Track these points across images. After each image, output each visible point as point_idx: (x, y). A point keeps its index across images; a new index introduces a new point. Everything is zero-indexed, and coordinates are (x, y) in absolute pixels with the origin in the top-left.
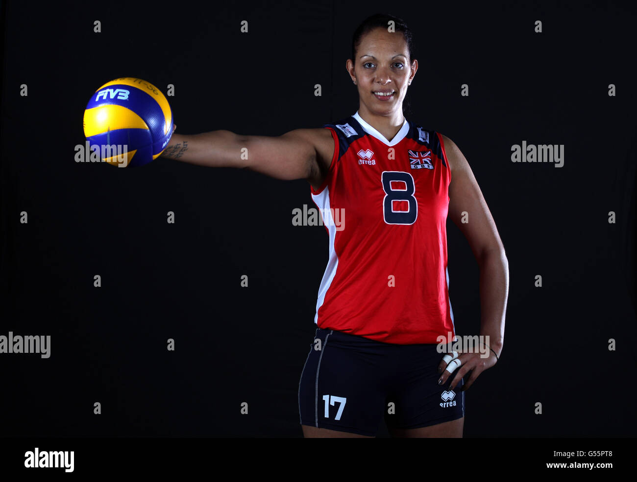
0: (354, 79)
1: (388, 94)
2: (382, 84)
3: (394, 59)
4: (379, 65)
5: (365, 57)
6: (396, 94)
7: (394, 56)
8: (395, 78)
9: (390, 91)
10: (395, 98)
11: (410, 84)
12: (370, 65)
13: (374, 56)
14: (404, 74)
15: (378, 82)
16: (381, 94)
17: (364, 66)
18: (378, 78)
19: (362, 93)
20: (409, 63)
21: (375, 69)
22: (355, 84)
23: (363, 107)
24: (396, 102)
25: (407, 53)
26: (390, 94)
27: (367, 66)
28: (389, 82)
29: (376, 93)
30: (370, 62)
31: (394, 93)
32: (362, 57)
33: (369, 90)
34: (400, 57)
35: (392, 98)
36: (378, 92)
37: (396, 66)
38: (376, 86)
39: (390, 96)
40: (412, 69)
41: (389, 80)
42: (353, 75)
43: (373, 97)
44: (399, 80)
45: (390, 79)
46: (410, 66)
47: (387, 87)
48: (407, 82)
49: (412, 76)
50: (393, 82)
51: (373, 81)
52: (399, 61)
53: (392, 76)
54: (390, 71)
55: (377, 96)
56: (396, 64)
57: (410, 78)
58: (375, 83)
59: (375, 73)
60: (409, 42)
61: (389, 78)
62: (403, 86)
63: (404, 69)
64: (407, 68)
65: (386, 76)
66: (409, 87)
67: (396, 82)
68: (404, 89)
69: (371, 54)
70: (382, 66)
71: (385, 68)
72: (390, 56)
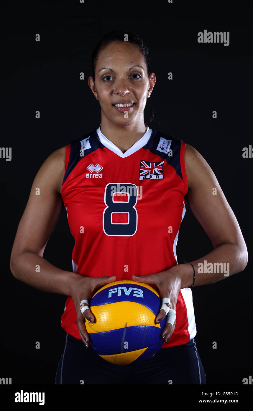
0: (96, 95)
1: (128, 105)
2: (121, 96)
3: (131, 70)
4: (117, 77)
5: (103, 70)
6: (136, 105)
7: (131, 67)
8: (134, 89)
9: (129, 102)
10: (134, 110)
11: (149, 96)
12: (108, 78)
13: (111, 69)
14: (142, 85)
15: (117, 94)
16: (121, 105)
17: (103, 79)
18: (116, 90)
19: (103, 105)
20: (147, 74)
21: (113, 81)
22: (97, 99)
23: (104, 120)
24: (136, 113)
25: (144, 64)
26: (130, 105)
27: (105, 79)
28: (128, 93)
29: (116, 105)
30: (108, 75)
31: (134, 104)
32: (100, 70)
33: (109, 102)
34: (137, 68)
35: (132, 109)
36: (117, 104)
37: (134, 77)
38: (116, 98)
39: (129, 107)
40: (150, 83)
41: (127, 91)
42: (95, 91)
43: (114, 109)
44: (138, 91)
45: (129, 89)
46: (148, 79)
47: (126, 98)
48: (145, 94)
49: (151, 88)
50: (132, 93)
51: (112, 93)
52: (136, 73)
53: (130, 87)
54: (128, 83)
55: (117, 108)
56: (134, 76)
57: (149, 90)
58: (113, 95)
59: (114, 85)
60: (146, 55)
61: (127, 89)
62: (143, 97)
63: (142, 80)
64: (144, 80)
65: (125, 87)
66: (148, 100)
67: (134, 93)
68: (143, 100)
69: (109, 66)
70: (120, 77)
71: (123, 80)
72: (127, 68)
